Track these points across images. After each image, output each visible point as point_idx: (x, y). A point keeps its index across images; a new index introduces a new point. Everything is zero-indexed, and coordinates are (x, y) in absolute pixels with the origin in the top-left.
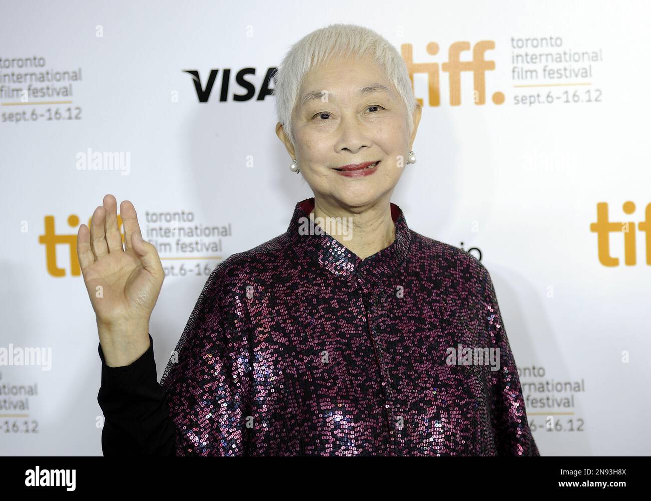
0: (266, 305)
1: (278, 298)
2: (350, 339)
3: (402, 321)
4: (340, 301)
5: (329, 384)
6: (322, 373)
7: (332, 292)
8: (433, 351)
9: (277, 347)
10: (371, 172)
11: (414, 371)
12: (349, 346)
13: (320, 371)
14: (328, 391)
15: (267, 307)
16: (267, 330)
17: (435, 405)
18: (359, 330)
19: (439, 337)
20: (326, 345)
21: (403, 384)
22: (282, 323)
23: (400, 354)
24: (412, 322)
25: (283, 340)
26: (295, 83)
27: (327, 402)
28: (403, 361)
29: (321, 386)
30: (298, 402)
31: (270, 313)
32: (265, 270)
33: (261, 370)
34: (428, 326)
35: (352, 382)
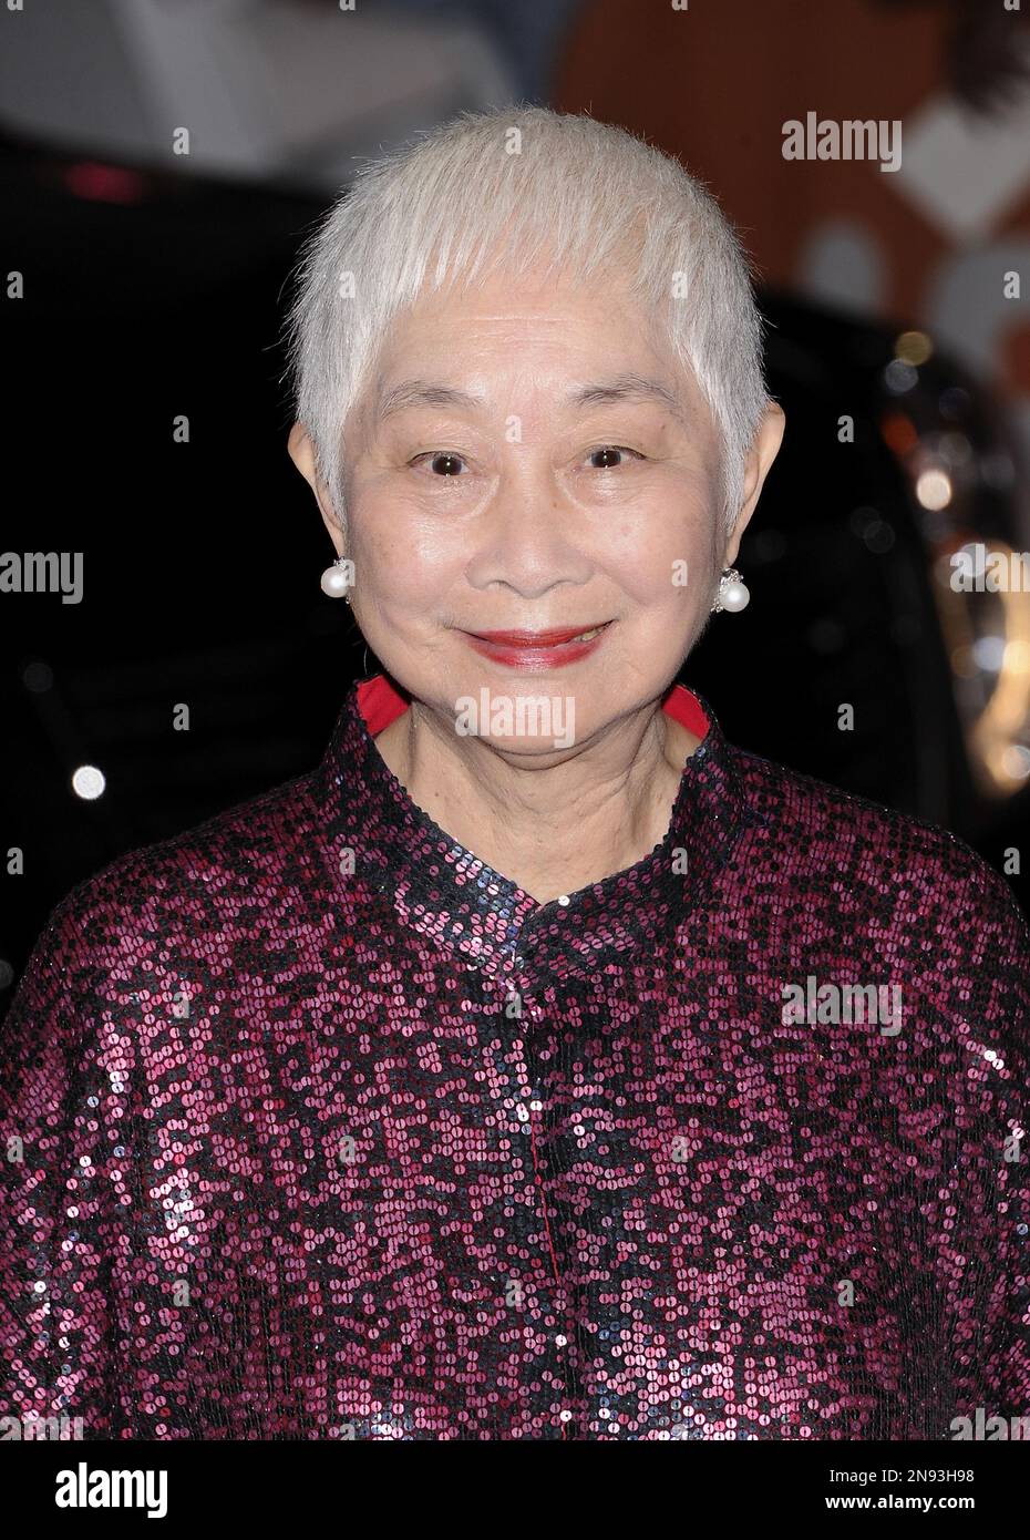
0: (201, 1047)
1: (242, 1024)
2: (464, 1182)
3: (653, 1120)
4: (448, 1048)
5: (374, 1334)
6: (358, 1293)
7: (427, 1013)
8: (754, 1229)
9: (225, 1187)
10: (579, 655)
11: (679, 1295)
12: (458, 1204)
13: (351, 1284)
14: (368, 1357)
15: (208, 1051)
16: (200, 1130)
17: (736, 1415)
18: (500, 1151)
19: (781, 1175)
20: (384, 1200)
21: (631, 1340)
22: (247, 1111)
23: (634, 1236)
24: (694, 1123)
25: (246, 1166)
26: (366, 330)
27: (360, 1392)
28: (644, 1260)
29: (348, 1335)
30: (271, 1378)
31: (214, 1073)
32: (213, 924)
33: (173, 1257)
34: (748, 1138)
35: (454, 1331)
